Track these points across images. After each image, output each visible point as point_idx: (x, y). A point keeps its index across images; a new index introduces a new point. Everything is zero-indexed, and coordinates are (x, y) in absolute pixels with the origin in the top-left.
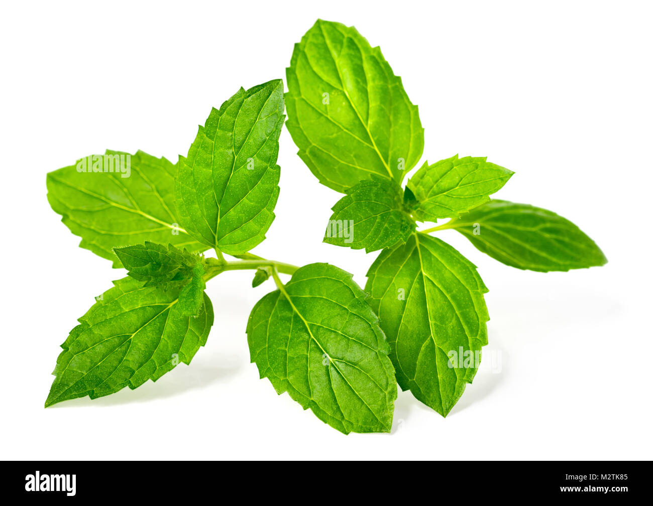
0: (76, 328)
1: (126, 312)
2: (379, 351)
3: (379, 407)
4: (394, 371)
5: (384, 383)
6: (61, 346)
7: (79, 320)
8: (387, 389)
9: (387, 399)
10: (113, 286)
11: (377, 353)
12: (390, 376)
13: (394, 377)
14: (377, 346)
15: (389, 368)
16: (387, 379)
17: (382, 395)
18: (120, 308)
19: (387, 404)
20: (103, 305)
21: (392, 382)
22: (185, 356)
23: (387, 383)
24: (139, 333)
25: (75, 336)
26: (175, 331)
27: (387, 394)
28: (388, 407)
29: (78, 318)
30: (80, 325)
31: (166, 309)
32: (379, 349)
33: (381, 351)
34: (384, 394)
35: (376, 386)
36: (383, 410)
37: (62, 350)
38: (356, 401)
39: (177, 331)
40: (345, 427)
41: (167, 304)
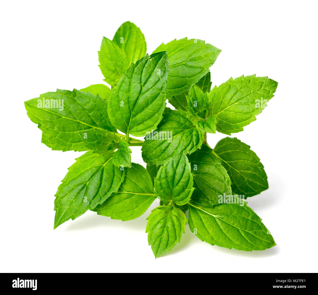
0: (61, 185)
1: (83, 172)
2: (216, 164)
3: (224, 190)
4: (226, 171)
5: (223, 178)
6: (55, 196)
7: (62, 181)
8: (225, 180)
9: (227, 185)
10: (76, 161)
11: (215, 166)
12: (225, 174)
13: (227, 174)
14: (215, 162)
15: (223, 170)
16: (224, 176)
17: (224, 184)
18: (80, 171)
19: (228, 187)
20: (72, 171)
21: (227, 177)
22: (114, 189)
23: (225, 178)
24: (90, 182)
25: (60, 190)
26: (108, 177)
27: (226, 183)
28: (228, 189)
29: (61, 180)
30: (62, 184)
31: (102, 167)
32: (216, 163)
33: (217, 164)
34: (224, 183)
35: (220, 181)
36: (226, 191)
37: (55, 198)
38: (212, 190)
39: (109, 177)
40: (211, 204)
41: (102, 165)
